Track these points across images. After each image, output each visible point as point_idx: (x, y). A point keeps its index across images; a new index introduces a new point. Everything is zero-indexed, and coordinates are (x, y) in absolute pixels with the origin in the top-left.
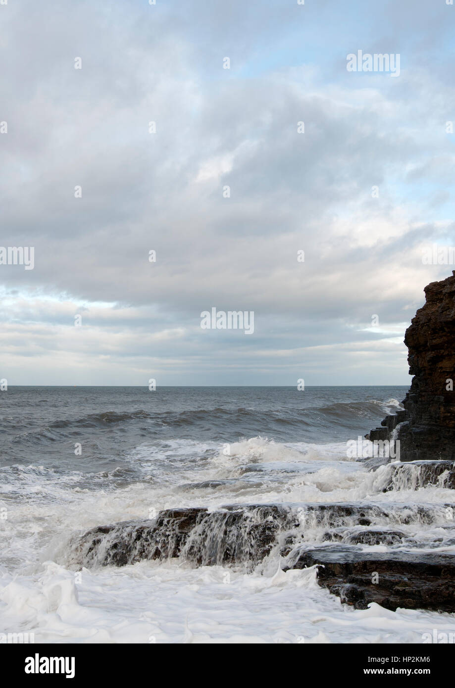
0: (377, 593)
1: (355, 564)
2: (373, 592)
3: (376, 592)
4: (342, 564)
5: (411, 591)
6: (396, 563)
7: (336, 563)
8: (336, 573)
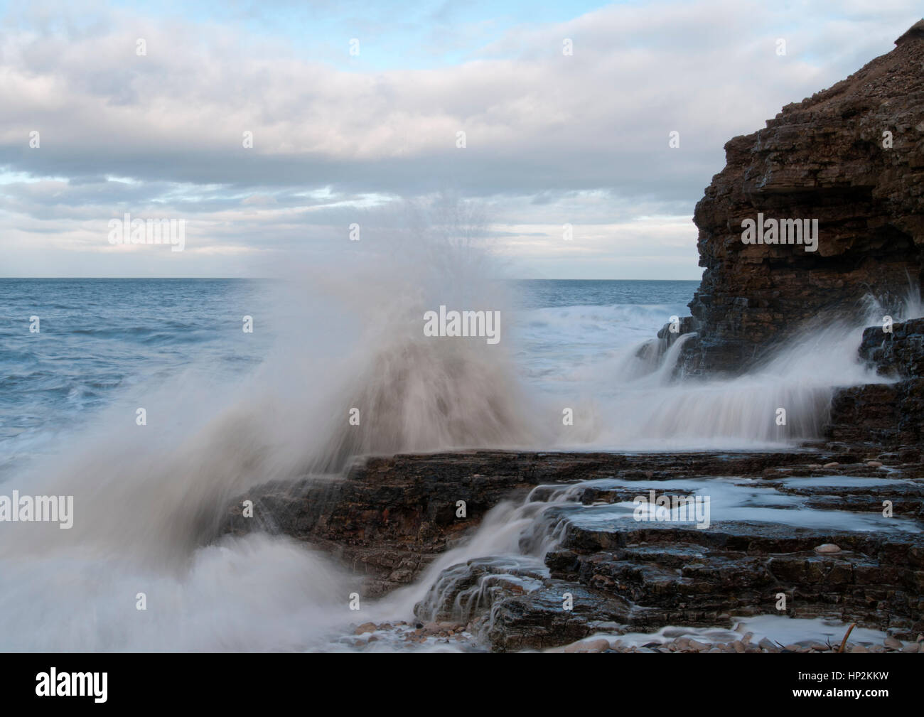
0: (660, 573)
1: (630, 533)
3: (658, 572)
4: (612, 534)
5: (707, 571)
6: (686, 533)
7: (603, 532)
8: (603, 546)
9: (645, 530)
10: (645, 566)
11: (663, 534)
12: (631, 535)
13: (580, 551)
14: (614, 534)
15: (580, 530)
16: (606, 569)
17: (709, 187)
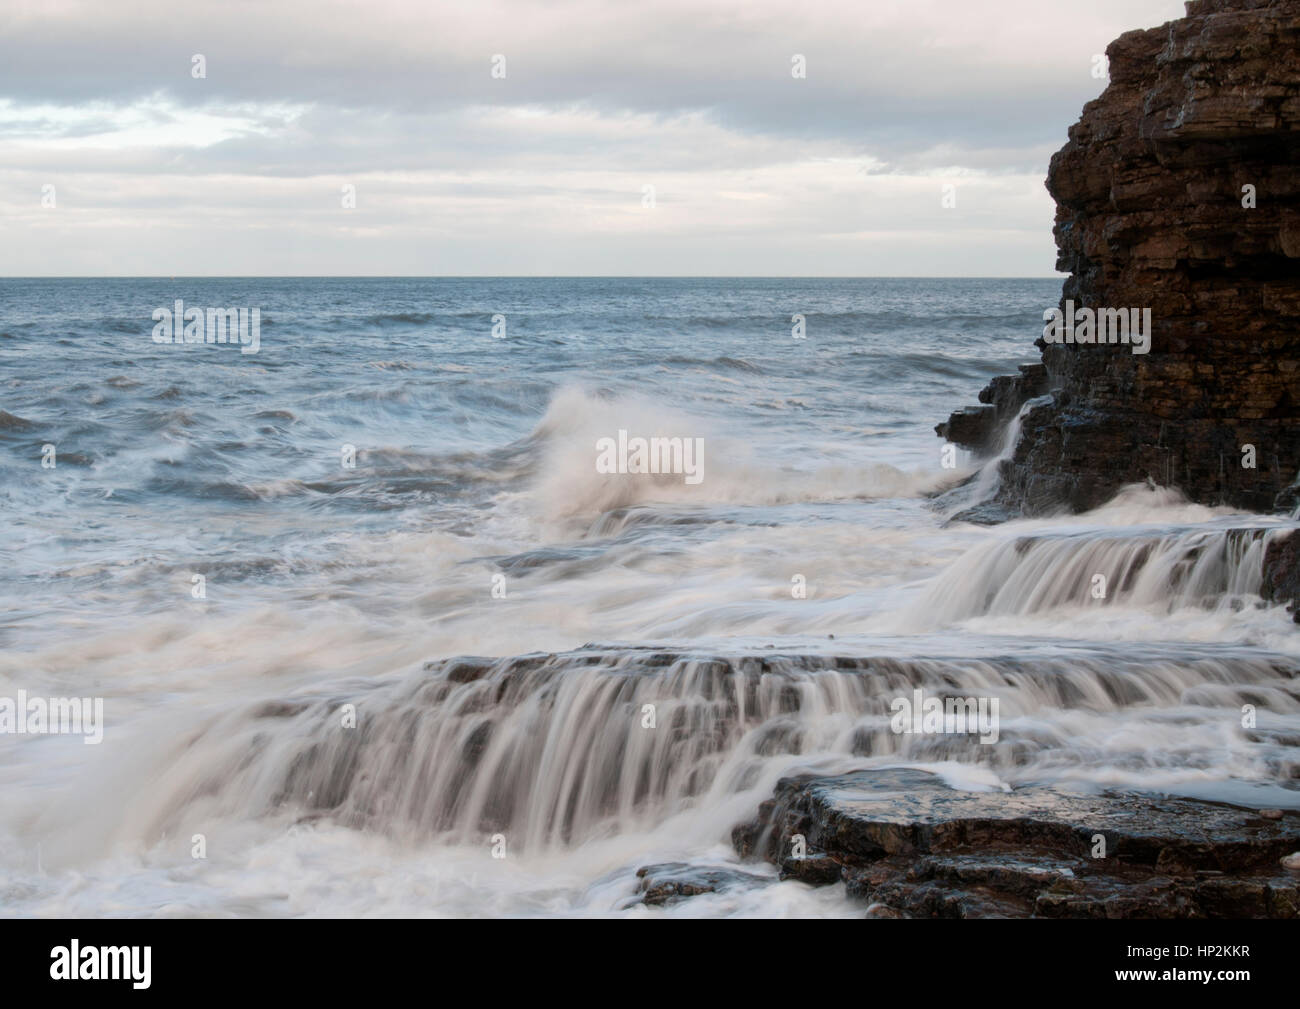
0: (994, 907)
1: (938, 826)
2: (984, 904)
3: (991, 905)
4: (904, 828)
5: (1081, 906)
6: (1040, 827)
7: (887, 824)
8: (888, 849)
9: (966, 821)
10: (966, 894)
11: (1000, 828)
12: (939, 831)
13: (845, 859)
14: (908, 828)
15: (844, 818)
16: (893, 896)
17: (1076, 125)
